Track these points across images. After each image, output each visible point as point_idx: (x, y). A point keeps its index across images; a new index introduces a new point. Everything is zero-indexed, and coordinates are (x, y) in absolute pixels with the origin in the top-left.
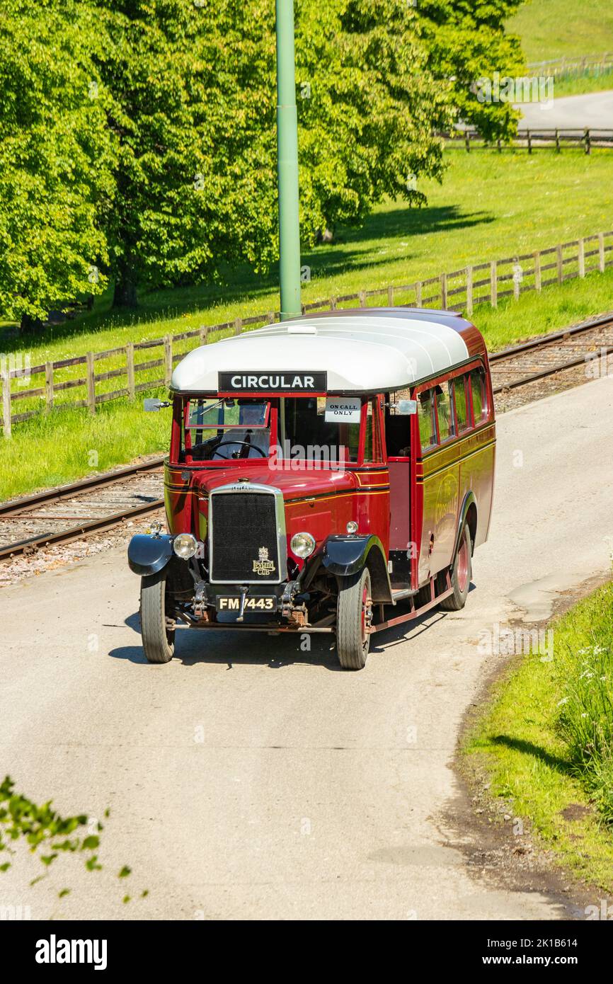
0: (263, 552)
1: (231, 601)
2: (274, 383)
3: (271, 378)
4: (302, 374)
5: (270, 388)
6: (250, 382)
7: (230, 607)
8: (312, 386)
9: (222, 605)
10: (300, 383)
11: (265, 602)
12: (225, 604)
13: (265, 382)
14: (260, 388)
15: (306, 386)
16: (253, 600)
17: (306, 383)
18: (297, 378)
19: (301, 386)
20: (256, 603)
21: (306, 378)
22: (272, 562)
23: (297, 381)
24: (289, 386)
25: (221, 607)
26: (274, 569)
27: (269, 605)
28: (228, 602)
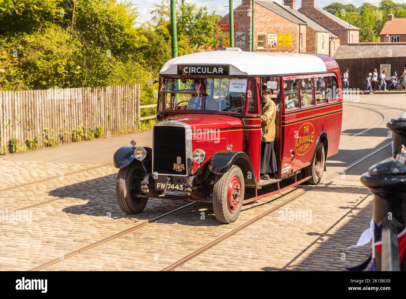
0: (179, 159)
1: (162, 184)
2: (204, 71)
3: (202, 68)
4: (217, 66)
5: (202, 74)
6: (192, 70)
7: (162, 188)
8: (222, 73)
9: (158, 186)
10: (216, 71)
11: (179, 186)
12: (160, 186)
13: (200, 70)
14: (197, 74)
15: (219, 73)
16: (173, 185)
17: (219, 71)
18: (215, 68)
19: (217, 73)
20: (175, 186)
21: (219, 69)
22: (183, 165)
23: (215, 70)
24: (211, 73)
25: (158, 188)
26: (184, 169)
27: (181, 188)
28: (161, 185)
